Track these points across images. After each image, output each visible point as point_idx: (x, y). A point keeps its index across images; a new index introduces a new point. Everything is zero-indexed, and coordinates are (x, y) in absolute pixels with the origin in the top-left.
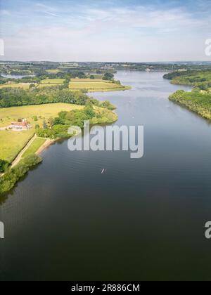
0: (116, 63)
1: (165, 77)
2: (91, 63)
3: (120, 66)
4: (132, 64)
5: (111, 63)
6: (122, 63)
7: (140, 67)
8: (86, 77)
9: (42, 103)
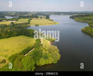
0: (50, 12)
1: (70, 17)
2: (41, 12)
3: (51, 13)
4: (55, 12)
5: (48, 12)
6: (52, 12)
7: (59, 13)
8: (38, 18)
9: (9, 37)
